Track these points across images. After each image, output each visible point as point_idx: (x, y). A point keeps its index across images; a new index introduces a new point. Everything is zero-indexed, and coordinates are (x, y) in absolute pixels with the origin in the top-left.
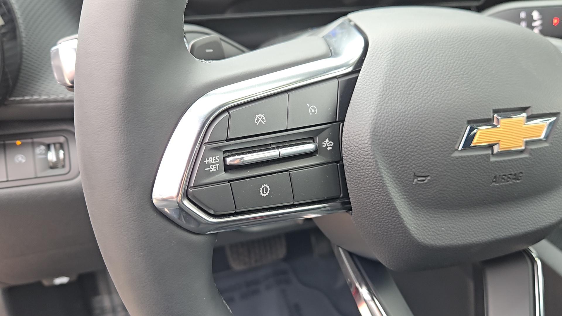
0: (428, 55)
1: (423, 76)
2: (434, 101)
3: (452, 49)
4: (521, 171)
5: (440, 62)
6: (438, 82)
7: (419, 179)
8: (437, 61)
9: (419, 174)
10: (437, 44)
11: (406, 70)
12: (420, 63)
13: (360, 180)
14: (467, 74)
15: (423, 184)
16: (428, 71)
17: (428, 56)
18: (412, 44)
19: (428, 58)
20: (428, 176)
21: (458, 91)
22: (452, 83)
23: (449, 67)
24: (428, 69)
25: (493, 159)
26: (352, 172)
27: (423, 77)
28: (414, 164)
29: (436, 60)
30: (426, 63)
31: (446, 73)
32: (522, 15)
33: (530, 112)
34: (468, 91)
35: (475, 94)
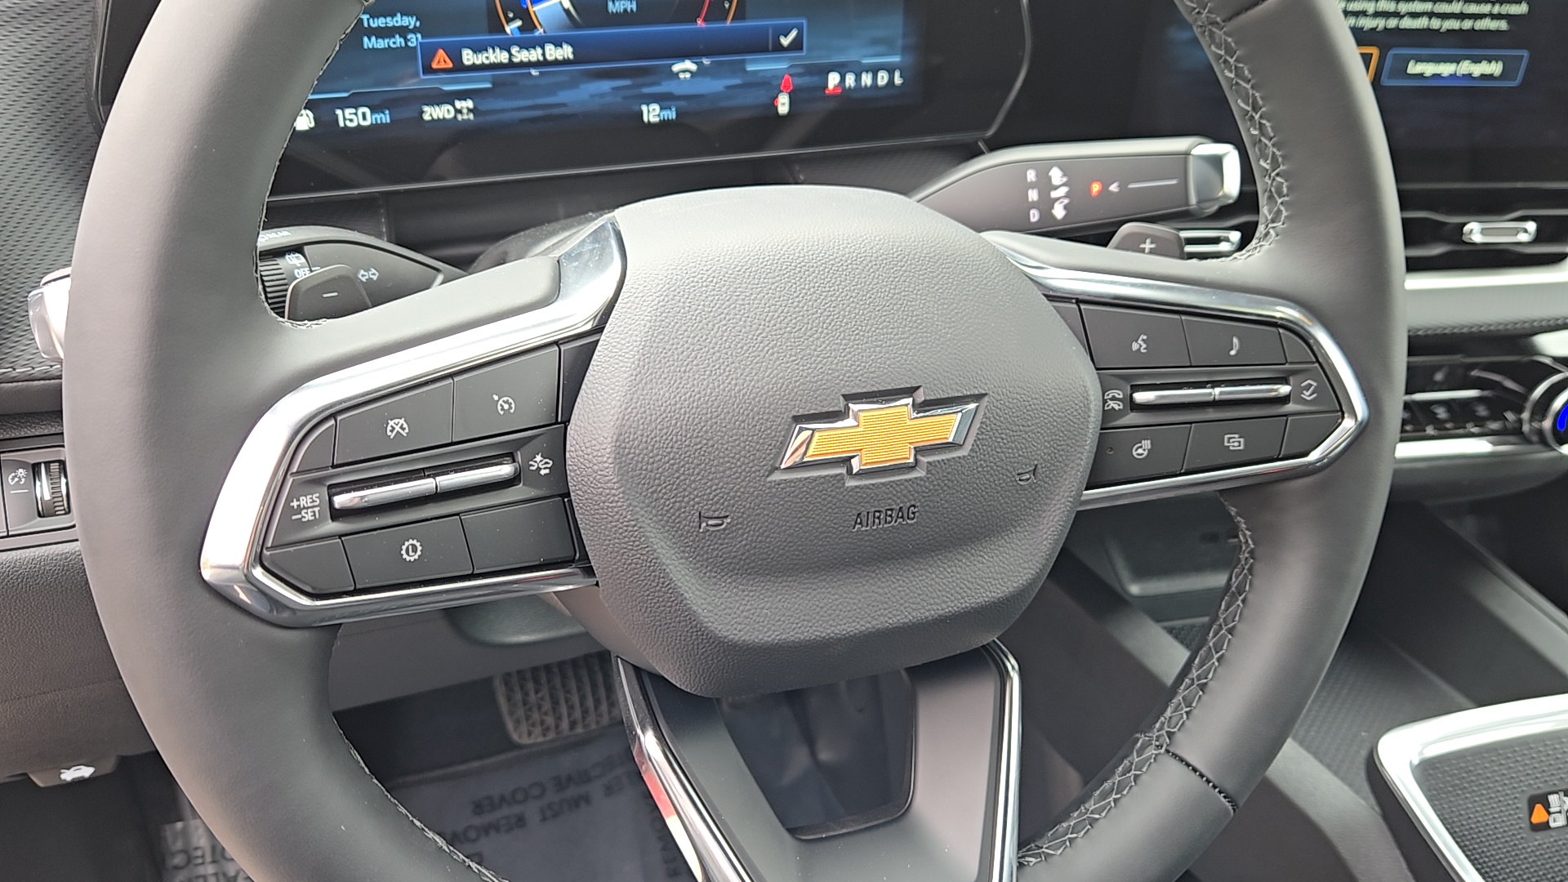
0: (728, 298)
1: (715, 337)
2: (730, 383)
3: (776, 284)
4: (913, 503)
5: (749, 310)
6: (742, 348)
7: (711, 522)
8: (744, 309)
9: (710, 514)
10: (749, 276)
11: (684, 328)
12: (712, 314)
13: (600, 527)
14: (797, 331)
15: (718, 531)
16: (725, 328)
17: (728, 300)
18: (702, 278)
19: (727, 303)
20: (727, 517)
21: (778, 363)
22: (767, 348)
23: (765, 320)
24: (725, 325)
25: (851, 483)
26: (587, 513)
27: (714, 340)
28: (697, 496)
29: (743, 307)
30: (723, 313)
31: (759, 332)
32: (1031, 176)
33: (920, 396)
34: (796, 362)
35: (810, 368)
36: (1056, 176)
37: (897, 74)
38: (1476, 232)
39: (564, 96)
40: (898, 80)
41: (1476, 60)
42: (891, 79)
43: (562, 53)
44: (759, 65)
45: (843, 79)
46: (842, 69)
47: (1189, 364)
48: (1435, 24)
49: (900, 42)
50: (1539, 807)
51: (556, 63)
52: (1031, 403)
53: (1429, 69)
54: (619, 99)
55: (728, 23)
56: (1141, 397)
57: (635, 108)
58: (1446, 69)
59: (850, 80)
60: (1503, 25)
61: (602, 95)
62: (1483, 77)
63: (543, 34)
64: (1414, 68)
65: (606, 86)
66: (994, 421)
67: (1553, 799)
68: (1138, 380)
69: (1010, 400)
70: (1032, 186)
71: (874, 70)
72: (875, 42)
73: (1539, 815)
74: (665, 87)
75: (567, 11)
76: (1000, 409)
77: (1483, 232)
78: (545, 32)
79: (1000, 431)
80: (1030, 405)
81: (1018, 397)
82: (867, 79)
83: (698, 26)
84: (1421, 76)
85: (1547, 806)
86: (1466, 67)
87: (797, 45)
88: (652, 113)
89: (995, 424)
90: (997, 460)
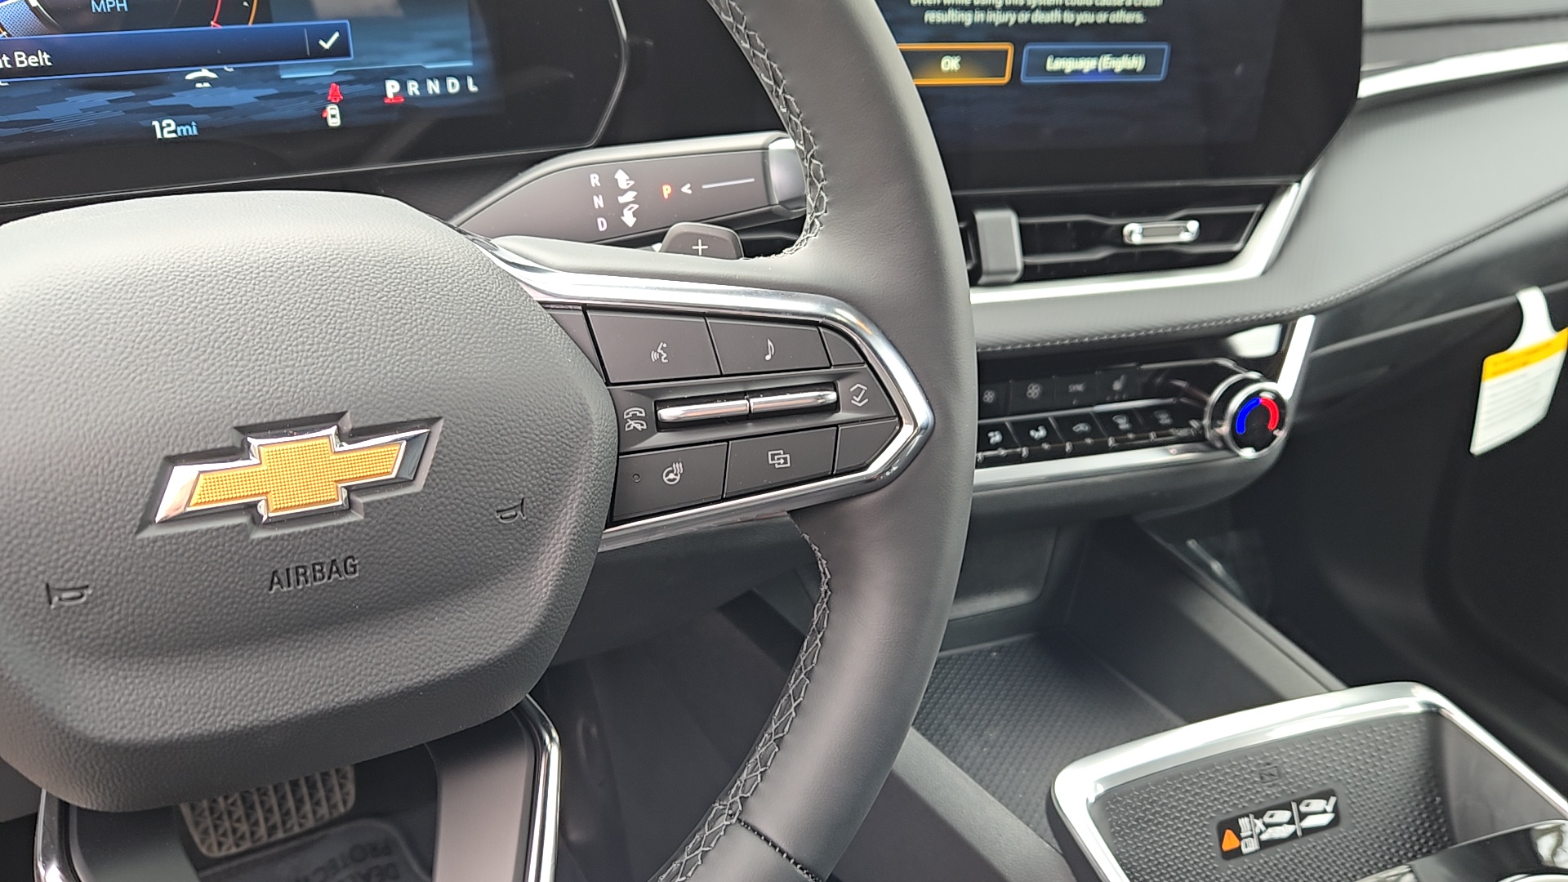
0: (87, 317)
1: (62, 365)
2: (78, 420)
3: (156, 298)
4: (349, 554)
5: (114, 330)
6: (98, 376)
7: (65, 595)
8: (108, 329)
9: (62, 585)
10: (121, 289)
11: (21, 355)
12: (62, 337)
14: (178, 352)
15: (77, 606)
16: (78, 353)
17: (87, 320)
18: (56, 295)
19: (86, 323)
20: (87, 587)
21: (146, 392)
22: (132, 375)
23: (134, 341)
24: (78, 350)
25: (259, 534)
27: (61, 369)
28: (40, 564)
29: (106, 327)
30: (77, 335)
31: (124, 355)
32: (595, 180)
33: (347, 424)
34: (172, 390)
35: (190, 396)
36: (622, 179)
37: (470, 81)
38: (1135, 232)
39: (45, 111)
40: (472, 88)
41: (1117, 54)
42: (464, 86)
43: (36, 60)
44: (294, 72)
45: (404, 87)
46: (401, 75)
47: (719, 373)
48: (1069, 17)
49: (469, 45)
50: (1228, 832)
51: (29, 71)
52: (506, 426)
53: (1069, 65)
54: (121, 113)
55: (250, 25)
56: (668, 414)
57: (144, 123)
58: (1087, 65)
59: (413, 88)
60: (1138, 18)
61: (97, 109)
62: (1125, 72)
63: (7, 38)
64: (1053, 65)
65: (101, 98)
66: (455, 450)
67: (1243, 822)
68: (665, 395)
69: (476, 424)
70: (597, 191)
71: (442, 77)
72: (440, 45)
73: (1230, 842)
74: (179, 99)
75: (34, 10)
76: (462, 435)
77: (1143, 234)
78: (9, 35)
79: (464, 461)
80: (505, 429)
81: (487, 419)
82: (433, 87)
83: (212, 28)
84: (1061, 72)
85: (1237, 831)
86: (1106, 62)
87: (341, 50)
88: (166, 129)
89: (456, 453)
90: (465, 495)
